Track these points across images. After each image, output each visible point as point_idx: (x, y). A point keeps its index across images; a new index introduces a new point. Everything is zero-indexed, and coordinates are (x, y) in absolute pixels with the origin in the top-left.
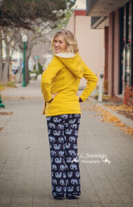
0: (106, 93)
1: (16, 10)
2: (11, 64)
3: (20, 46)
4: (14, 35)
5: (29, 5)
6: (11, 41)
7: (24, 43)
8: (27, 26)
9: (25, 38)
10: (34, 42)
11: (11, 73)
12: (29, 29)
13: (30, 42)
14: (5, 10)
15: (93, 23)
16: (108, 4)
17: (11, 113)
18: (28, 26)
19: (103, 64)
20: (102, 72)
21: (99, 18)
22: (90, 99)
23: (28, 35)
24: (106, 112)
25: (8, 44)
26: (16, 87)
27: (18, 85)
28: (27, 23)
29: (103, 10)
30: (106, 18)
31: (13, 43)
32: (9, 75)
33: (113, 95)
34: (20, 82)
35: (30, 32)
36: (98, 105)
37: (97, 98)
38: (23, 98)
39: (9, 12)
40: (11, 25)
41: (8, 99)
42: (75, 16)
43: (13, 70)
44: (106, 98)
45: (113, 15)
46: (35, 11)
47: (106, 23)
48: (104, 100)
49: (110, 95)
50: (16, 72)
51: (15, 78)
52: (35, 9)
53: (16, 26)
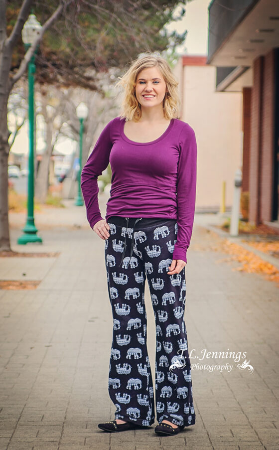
0: (245, 220)
1: (68, 50)
2: (53, 162)
3: (72, 126)
4: (61, 105)
5: (94, 41)
6: (55, 115)
7: (81, 120)
8: (88, 84)
9: (82, 111)
10: (99, 119)
11: (54, 181)
12: (93, 88)
13: (91, 119)
14: (47, 49)
15: (219, 80)
16: (252, 41)
17: (56, 255)
18: (91, 83)
19: (239, 162)
20: (238, 175)
21: (231, 69)
22: (213, 230)
23: (88, 103)
24: (248, 254)
25: (49, 121)
26: (63, 206)
27: (67, 203)
28: (89, 79)
29: (241, 53)
30: (246, 69)
31: (57, 121)
32: (49, 185)
33: (259, 222)
34: (71, 198)
35: (95, 96)
36: (230, 241)
37: (226, 227)
38: (79, 227)
39: (54, 53)
40: (57, 81)
41: (49, 228)
42: (184, 66)
43: (57, 176)
44: (246, 229)
45: (261, 63)
46: (107, 53)
47: (248, 80)
48: (241, 233)
49: (252, 223)
50: (63, 179)
51: (61, 191)
52: (106, 48)
53: (67, 85)
